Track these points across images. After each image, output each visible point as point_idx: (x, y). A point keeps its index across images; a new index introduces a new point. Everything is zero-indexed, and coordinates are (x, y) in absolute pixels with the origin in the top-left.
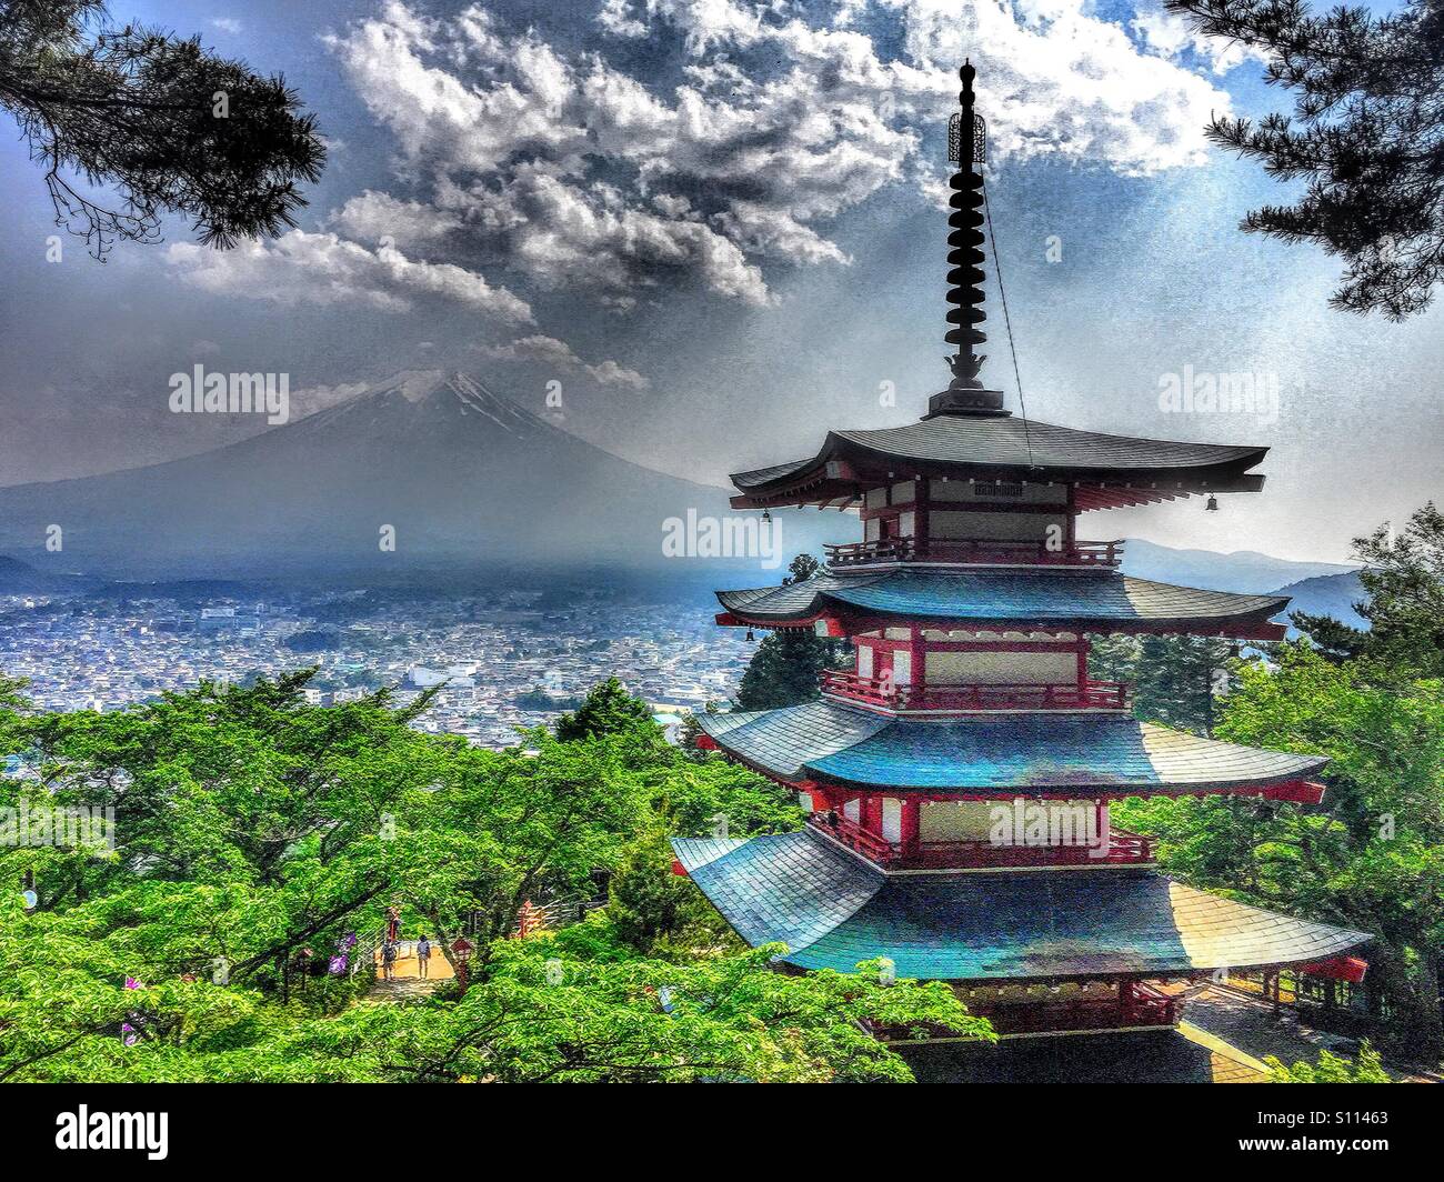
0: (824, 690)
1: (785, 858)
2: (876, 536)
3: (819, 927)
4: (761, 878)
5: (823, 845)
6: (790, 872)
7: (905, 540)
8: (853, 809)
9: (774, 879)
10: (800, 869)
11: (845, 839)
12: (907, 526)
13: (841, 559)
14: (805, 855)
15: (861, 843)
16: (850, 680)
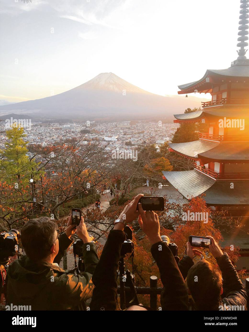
0: (200, 138)
1: (189, 176)
2: (215, 98)
3: (199, 192)
4: (184, 180)
5: (199, 173)
6: (191, 179)
7: (224, 99)
8: (207, 166)
9: (187, 181)
10: (193, 178)
11: (205, 172)
12: (225, 96)
13: (206, 105)
14: (195, 175)
15: (209, 173)
16: (207, 135)
